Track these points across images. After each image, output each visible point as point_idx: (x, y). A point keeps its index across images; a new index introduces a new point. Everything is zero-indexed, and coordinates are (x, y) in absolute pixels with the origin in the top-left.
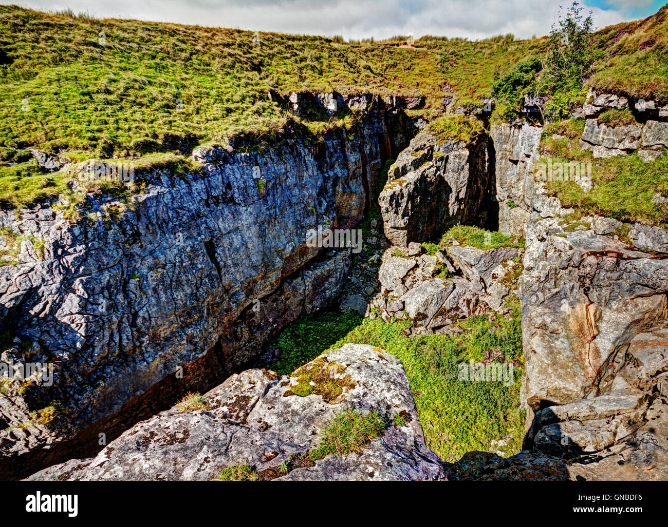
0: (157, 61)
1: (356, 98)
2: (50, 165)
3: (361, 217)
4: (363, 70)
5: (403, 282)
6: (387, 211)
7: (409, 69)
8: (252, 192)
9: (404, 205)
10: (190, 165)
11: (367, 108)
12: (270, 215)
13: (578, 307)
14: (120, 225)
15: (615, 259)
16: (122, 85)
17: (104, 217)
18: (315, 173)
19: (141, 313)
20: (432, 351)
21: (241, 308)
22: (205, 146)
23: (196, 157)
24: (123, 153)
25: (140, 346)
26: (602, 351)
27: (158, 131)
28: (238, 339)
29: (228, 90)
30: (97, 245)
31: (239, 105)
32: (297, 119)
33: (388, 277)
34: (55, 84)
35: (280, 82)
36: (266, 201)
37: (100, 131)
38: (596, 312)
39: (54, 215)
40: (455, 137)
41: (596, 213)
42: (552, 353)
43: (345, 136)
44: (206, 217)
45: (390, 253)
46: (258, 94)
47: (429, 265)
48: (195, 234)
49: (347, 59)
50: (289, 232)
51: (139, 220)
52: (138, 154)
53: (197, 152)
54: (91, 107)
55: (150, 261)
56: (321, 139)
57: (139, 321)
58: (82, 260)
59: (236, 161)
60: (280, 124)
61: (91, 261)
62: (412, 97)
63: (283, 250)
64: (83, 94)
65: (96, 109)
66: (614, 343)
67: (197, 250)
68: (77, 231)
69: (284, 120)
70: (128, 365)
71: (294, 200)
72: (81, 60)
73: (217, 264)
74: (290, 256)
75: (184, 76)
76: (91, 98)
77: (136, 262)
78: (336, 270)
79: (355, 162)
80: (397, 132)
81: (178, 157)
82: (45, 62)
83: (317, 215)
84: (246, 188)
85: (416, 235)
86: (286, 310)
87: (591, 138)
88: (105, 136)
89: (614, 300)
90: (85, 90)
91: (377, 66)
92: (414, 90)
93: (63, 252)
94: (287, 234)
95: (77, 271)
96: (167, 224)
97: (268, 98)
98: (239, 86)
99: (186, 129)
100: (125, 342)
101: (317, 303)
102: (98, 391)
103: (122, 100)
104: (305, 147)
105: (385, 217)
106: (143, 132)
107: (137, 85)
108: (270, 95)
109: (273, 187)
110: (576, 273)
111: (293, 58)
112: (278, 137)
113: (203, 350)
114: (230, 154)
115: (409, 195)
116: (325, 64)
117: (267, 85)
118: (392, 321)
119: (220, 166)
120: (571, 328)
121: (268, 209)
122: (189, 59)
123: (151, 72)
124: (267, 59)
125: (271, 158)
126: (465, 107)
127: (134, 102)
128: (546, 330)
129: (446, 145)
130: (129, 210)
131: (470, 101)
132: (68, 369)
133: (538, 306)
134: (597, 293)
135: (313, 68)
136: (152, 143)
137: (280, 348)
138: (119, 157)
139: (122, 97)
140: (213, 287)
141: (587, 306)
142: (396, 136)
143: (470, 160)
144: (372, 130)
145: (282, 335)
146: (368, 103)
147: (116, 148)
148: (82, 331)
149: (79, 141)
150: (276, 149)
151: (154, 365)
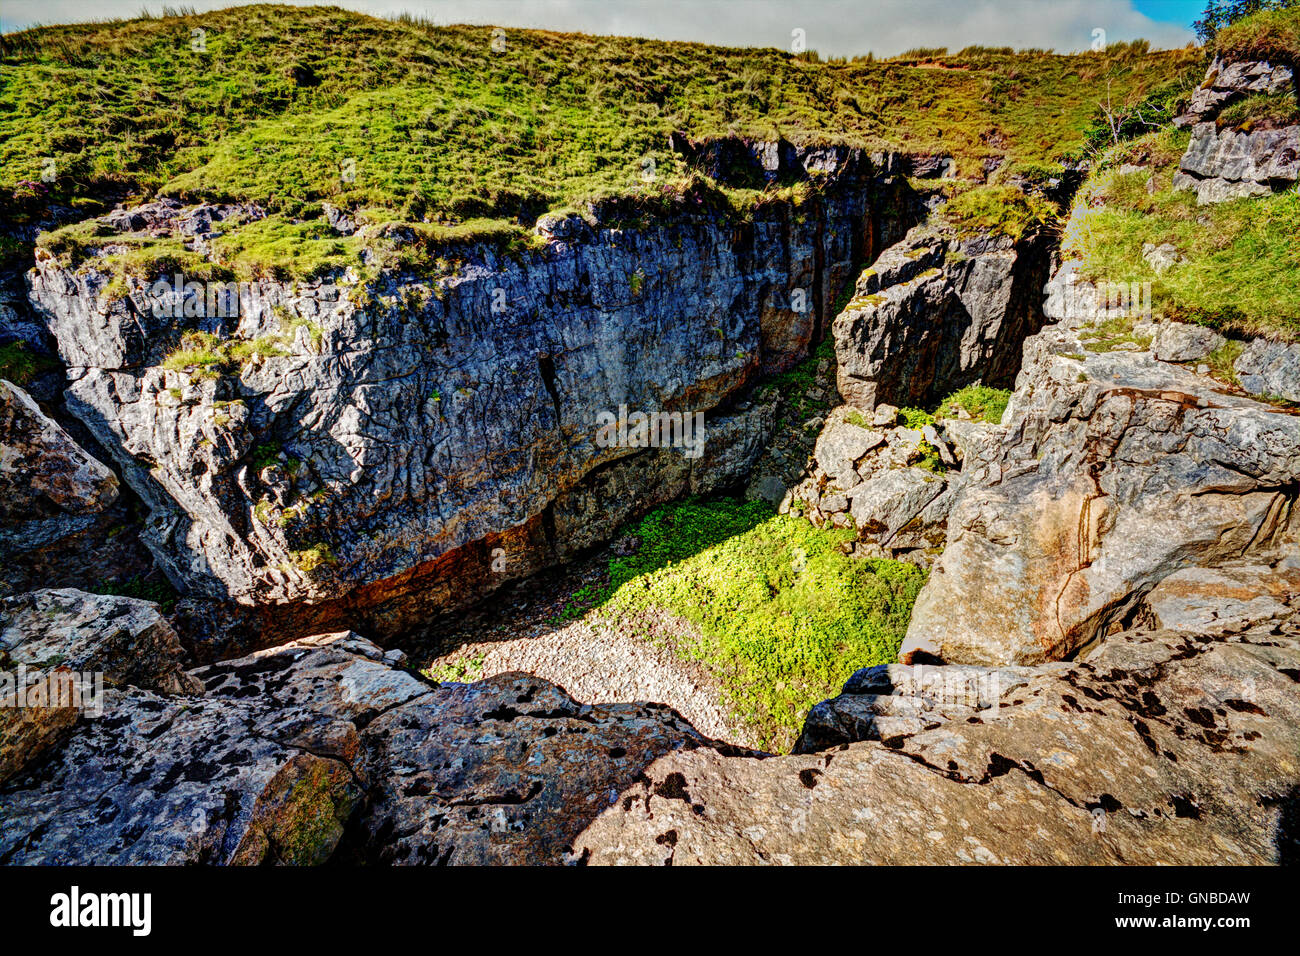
0: (509, 84)
1: (819, 153)
2: (342, 226)
3: (804, 353)
4: (841, 106)
5: (856, 467)
6: (846, 347)
7: (927, 105)
8: (619, 290)
9: (876, 340)
10: (529, 239)
11: (836, 171)
12: (645, 331)
13: (1066, 499)
14: (421, 319)
15: (1175, 407)
16: (451, 117)
17: (400, 303)
18: (732, 273)
19: (439, 448)
20: (881, 585)
21: (586, 467)
22: (556, 214)
23: (540, 231)
24: (437, 216)
25: (435, 494)
26: (1093, 592)
27: (491, 186)
28: (579, 513)
29: (605, 131)
30: (387, 342)
31: (619, 154)
32: (710, 182)
33: (831, 455)
34: (365, 114)
35: (692, 121)
36: (641, 309)
37: (411, 181)
38: (1105, 514)
39: (337, 294)
40: (994, 226)
41: (1167, 315)
42: (976, 577)
43: (791, 217)
44: (545, 321)
45: (841, 418)
46: (652, 138)
47: (905, 445)
48: (526, 346)
49: (816, 86)
50: (674, 361)
51: (447, 314)
52: (458, 218)
53: (543, 221)
54: (405, 147)
55: (457, 376)
56: (749, 217)
57: (435, 458)
58: (367, 361)
59: (600, 241)
60: (680, 189)
61: (378, 363)
62: (925, 156)
63: (662, 388)
64: (398, 129)
65: (411, 151)
66: (1129, 582)
67: (526, 370)
68: (363, 320)
69: (686, 182)
70: (417, 517)
71: (690, 313)
72: (404, 82)
73: (555, 395)
74: (672, 398)
75: (544, 107)
76: (408, 135)
77: (438, 375)
78: (747, 433)
79: (803, 262)
80: (888, 217)
81: (514, 227)
82: (360, 84)
83: (726, 341)
84: (612, 283)
85: (893, 393)
86: (658, 482)
87: (1199, 163)
88: (416, 189)
89: (1152, 492)
90: (402, 124)
91: (868, 100)
92: (931, 142)
93: (344, 346)
94: (671, 365)
95: (359, 375)
96: (487, 324)
97: (668, 147)
98: (623, 125)
99: (533, 186)
100: (414, 483)
101: (710, 479)
102: (375, 543)
103: (448, 138)
104: (720, 229)
105: (841, 357)
106: (469, 187)
107: (472, 119)
108: (671, 142)
109: (656, 287)
110: (1084, 431)
111: (721, 84)
112: (673, 208)
113: (521, 517)
114: (593, 229)
115: (889, 323)
116: (775, 94)
117: (669, 125)
118: (825, 526)
119: (575, 246)
120: (1038, 537)
121: (643, 321)
122: (556, 82)
123: (497, 101)
124: (677, 84)
125: (658, 242)
126: (1025, 175)
127: (465, 142)
128: (985, 535)
129: (973, 242)
130: (434, 298)
131: (1038, 164)
132: (341, 506)
133: (985, 488)
134: (1119, 476)
135: (752, 100)
136: (480, 203)
137: (640, 538)
138: (431, 221)
139: (449, 135)
140: (545, 428)
141: (1089, 500)
142: (886, 223)
143: (1016, 270)
144: (843, 210)
145: (647, 519)
146: (838, 163)
147: (429, 207)
148: (360, 459)
149: (382, 194)
150: (667, 228)
151: (450, 524)
